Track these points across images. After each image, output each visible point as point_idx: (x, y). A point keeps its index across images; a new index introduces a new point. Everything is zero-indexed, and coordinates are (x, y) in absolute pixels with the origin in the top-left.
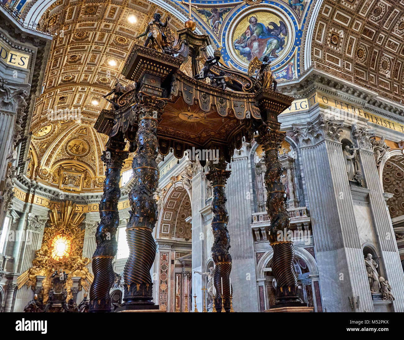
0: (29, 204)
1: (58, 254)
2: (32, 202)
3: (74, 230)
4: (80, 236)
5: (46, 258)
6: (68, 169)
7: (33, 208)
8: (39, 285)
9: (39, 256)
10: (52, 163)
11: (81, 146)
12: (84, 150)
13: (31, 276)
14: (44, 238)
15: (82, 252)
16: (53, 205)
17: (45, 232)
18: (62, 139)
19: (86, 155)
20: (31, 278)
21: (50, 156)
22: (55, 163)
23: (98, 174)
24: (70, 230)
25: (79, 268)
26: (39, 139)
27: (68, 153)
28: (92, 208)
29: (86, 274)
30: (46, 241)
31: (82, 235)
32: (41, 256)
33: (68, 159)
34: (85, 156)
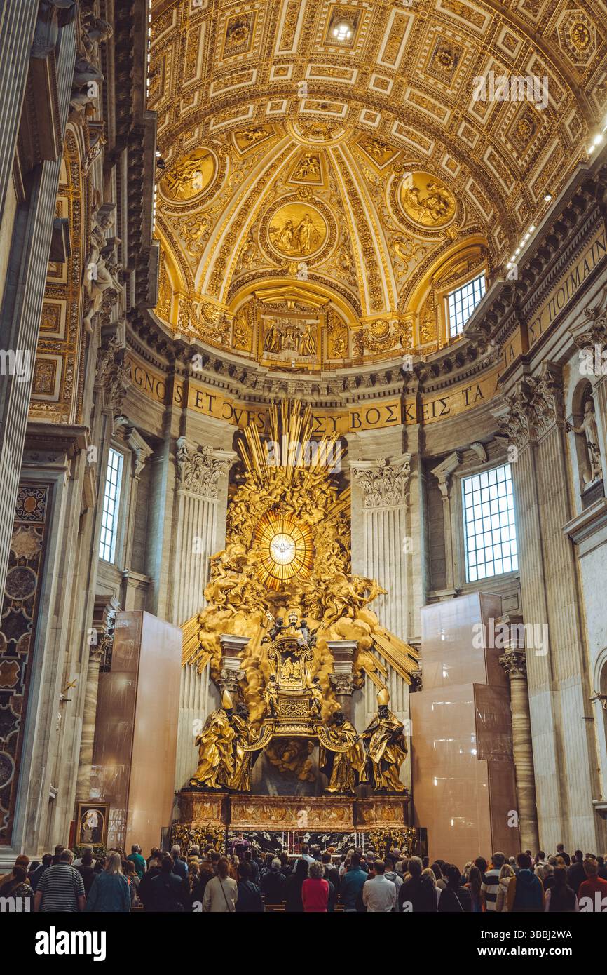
0: (176, 410)
1: (277, 571)
2: (184, 405)
3: (318, 492)
4: (336, 511)
5: (243, 579)
6: (276, 306)
7: (188, 421)
8: (231, 664)
9: (222, 572)
10: (225, 286)
11: (308, 228)
12: (315, 237)
13: (204, 635)
14: (229, 518)
15: (349, 560)
16: (245, 415)
17: (230, 501)
18: (249, 203)
19: (325, 253)
20: (205, 643)
21: (221, 263)
22: (234, 288)
23: (367, 310)
24: (303, 492)
25: (345, 611)
26: (183, 210)
27: (270, 254)
28: (363, 419)
29: (373, 631)
30: (237, 527)
31: (342, 506)
32: (229, 572)
33: (274, 273)
34: (319, 259)
